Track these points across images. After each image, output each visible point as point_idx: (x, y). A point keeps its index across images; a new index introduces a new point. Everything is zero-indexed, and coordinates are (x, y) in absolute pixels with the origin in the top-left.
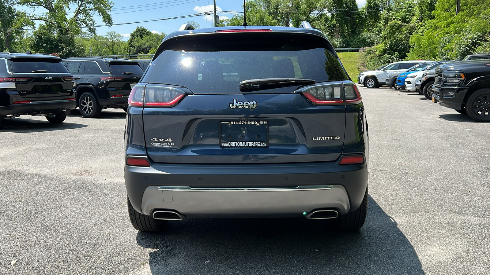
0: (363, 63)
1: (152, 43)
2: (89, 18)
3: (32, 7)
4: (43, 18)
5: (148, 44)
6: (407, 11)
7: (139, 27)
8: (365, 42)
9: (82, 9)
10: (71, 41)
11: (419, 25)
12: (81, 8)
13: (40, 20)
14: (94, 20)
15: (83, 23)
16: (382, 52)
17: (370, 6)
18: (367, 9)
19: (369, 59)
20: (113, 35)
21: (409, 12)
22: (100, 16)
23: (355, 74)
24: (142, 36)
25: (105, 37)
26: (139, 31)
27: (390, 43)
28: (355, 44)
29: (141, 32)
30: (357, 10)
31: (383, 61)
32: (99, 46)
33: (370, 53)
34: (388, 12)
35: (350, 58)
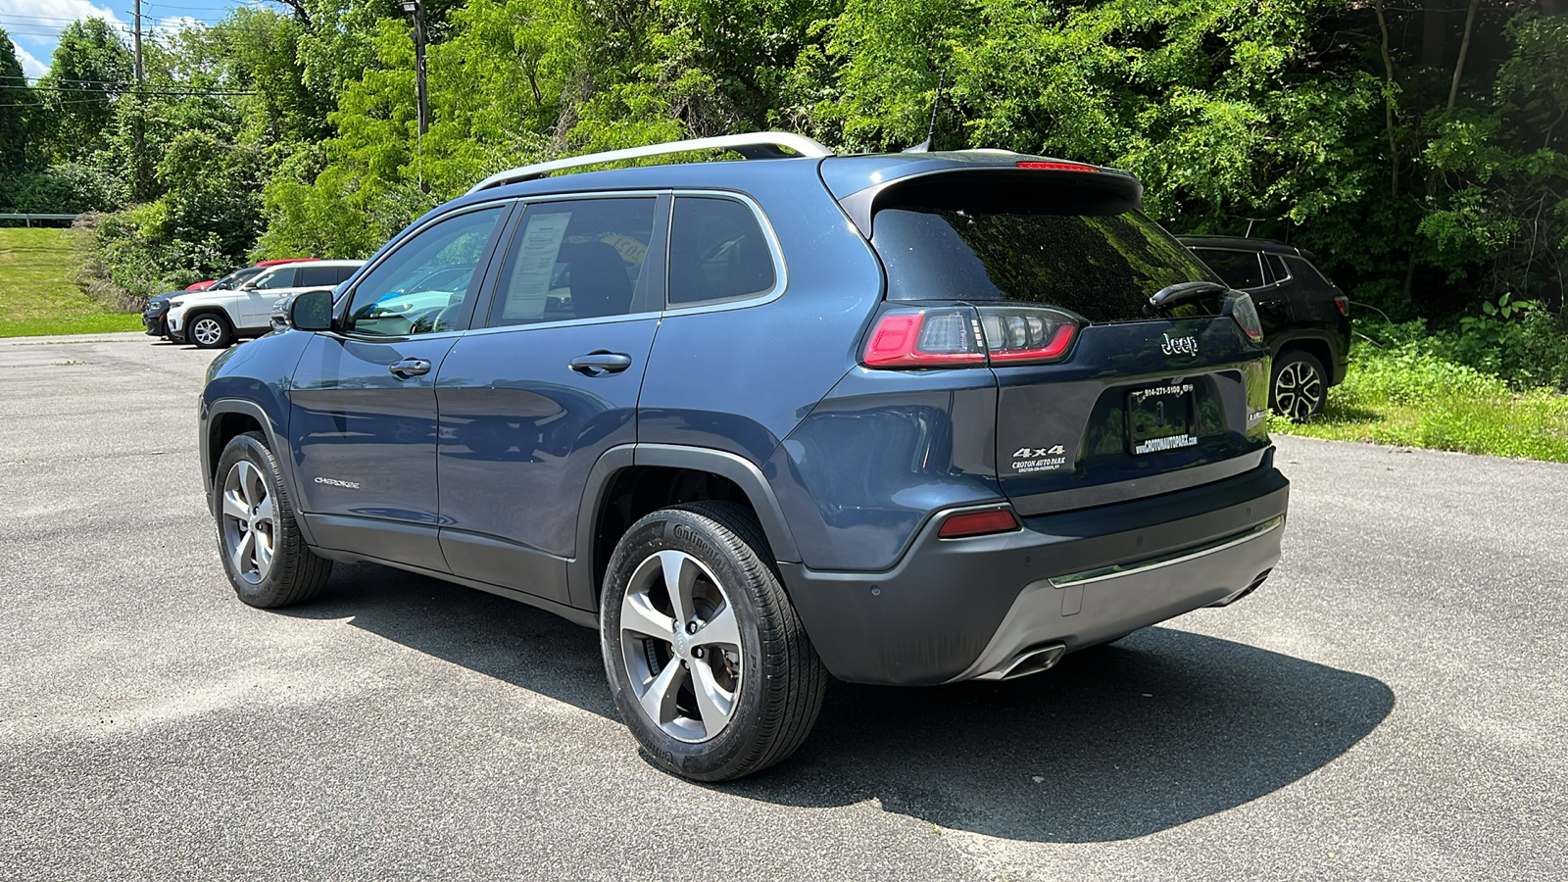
0: (96, 265)
6: (204, 103)
8: (71, 196)
11: (274, 150)
16: (157, 229)
17: (70, 74)
18: (60, 82)
19: (116, 253)
21: (210, 109)
23: (70, 303)
27: (185, 202)
28: (32, 202)
30: (23, 82)
31: (167, 260)
33: (116, 234)
34: (140, 102)
35: (43, 250)
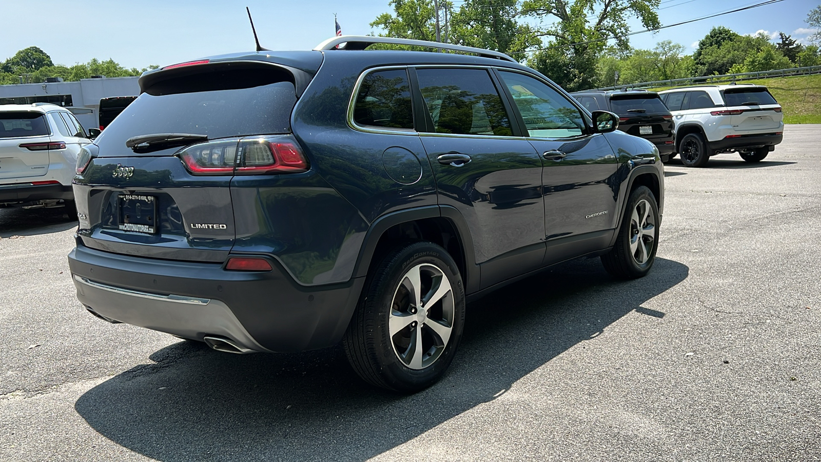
1: (738, 53)
2: (619, 24)
3: (539, 16)
4: (552, 31)
5: (730, 56)
7: (716, 28)
9: (611, 10)
10: (588, 64)
12: (609, 9)
13: (548, 36)
14: (627, 25)
15: (610, 33)
20: (668, 46)
22: (638, 18)
24: (719, 44)
25: (653, 51)
26: (715, 35)
29: (718, 37)
32: (643, 69)
